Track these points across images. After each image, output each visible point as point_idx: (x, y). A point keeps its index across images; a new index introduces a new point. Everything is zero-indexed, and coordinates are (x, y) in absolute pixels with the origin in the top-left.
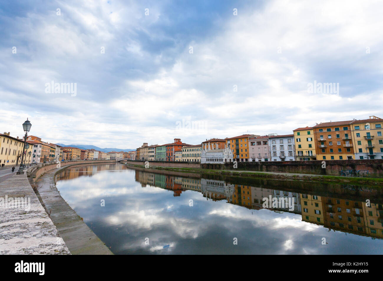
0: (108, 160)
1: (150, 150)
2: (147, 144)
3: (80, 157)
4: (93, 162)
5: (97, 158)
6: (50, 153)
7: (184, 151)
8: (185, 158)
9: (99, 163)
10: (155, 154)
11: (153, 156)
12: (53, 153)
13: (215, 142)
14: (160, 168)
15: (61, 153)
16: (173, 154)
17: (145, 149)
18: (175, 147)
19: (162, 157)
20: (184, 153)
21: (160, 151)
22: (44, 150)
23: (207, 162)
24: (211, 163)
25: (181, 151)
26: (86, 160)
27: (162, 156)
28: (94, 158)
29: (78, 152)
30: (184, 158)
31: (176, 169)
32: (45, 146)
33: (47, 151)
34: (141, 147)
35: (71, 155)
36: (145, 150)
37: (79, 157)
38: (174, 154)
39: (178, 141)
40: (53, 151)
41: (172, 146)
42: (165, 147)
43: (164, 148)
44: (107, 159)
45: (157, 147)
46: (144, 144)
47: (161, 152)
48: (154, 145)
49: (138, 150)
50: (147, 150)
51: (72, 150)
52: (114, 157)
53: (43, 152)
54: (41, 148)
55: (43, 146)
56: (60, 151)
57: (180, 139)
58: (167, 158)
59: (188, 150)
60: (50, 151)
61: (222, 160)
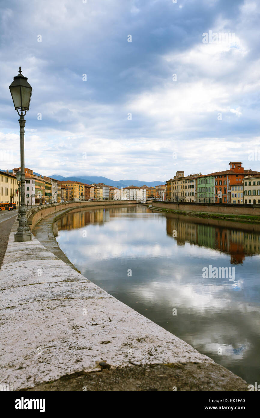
1: (188, 184)
2: (183, 172)
3: (84, 196)
4: (102, 203)
5: (108, 197)
6: (46, 191)
7: (248, 184)
8: (250, 197)
9: (112, 205)
10: (196, 190)
11: (193, 194)
12: (49, 191)
14: (203, 214)
15: (59, 190)
16: (228, 191)
17: (180, 182)
18: (230, 177)
19: (208, 196)
20: (247, 188)
21: (203, 186)
22: (38, 187)
25: (242, 185)
26: (92, 200)
27: (208, 193)
28: (104, 197)
29: (80, 188)
30: (247, 198)
32: (38, 181)
33: (41, 188)
34: (173, 179)
35: (72, 193)
36: (180, 183)
37: (83, 195)
38: (229, 191)
39: (236, 166)
40: (49, 188)
41: (225, 177)
42: (212, 179)
43: (211, 180)
44: (123, 198)
45: (200, 178)
47: (207, 188)
48: (194, 175)
49: (169, 183)
50: (182, 183)
51: (72, 185)
52: (133, 196)
53: (37, 190)
54: (34, 185)
55: (36, 181)
56: (57, 187)
57: (241, 163)
58: (216, 198)
59: (254, 183)
60: (45, 188)
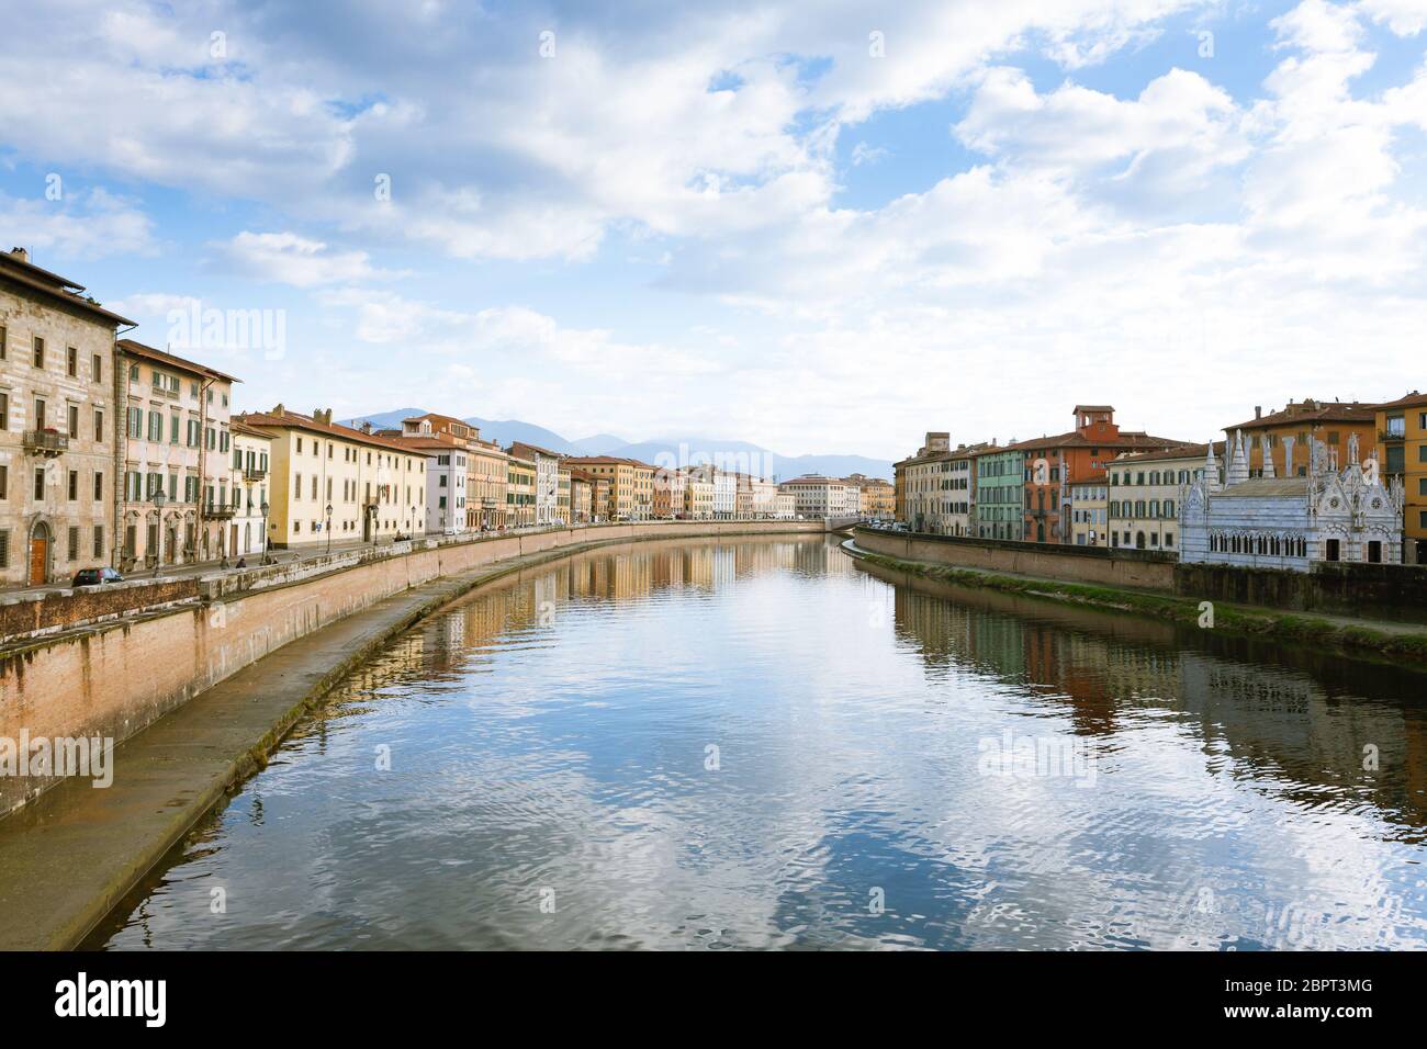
0: (786, 520)
1: (952, 475)
2: (946, 436)
3: (651, 504)
4: (708, 529)
5: (732, 509)
6: (511, 488)
7: (1121, 479)
8: (1126, 523)
9: (739, 534)
10: (973, 496)
11: (963, 507)
12: (525, 489)
13: (1307, 429)
14: (968, 576)
15: (562, 484)
16: (1062, 501)
17: (929, 466)
18: (1070, 453)
19: (1005, 518)
20: (1118, 493)
21: (991, 482)
22: (479, 477)
23: (1216, 558)
24: (1239, 560)
25: (1104, 482)
26: (678, 517)
27: (1005, 506)
28: (717, 509)
29: (639, 481)
30: (1119, 526)
31: (1036, 586)
32: (479, 458)
33: (494, 478)
34: (914, 455)
35: (611, 493)
36: (929, 470)
37: (647, 503)
38: (1067, 501)
39: (1097, 417)
40: (525, 480)
41: (1055, 454)
42: (1018, 460)
43: (1014, 463)
44: (780, 514)
45: (982, 455)
46: (931, 436)
47: (1002, 488)
48: (971, 447)
49: (901, 469)
50: (933, 472)
51: (612, 471)
52: (817, 508)
53: (475, 487)
54: (465, 469)
55: (471, 457)
56: (555, 477)
57: (1109, 411)
58: (1028, 523)
59: (1141, 476)
60: (506, 479)
61: (1302, 548)
